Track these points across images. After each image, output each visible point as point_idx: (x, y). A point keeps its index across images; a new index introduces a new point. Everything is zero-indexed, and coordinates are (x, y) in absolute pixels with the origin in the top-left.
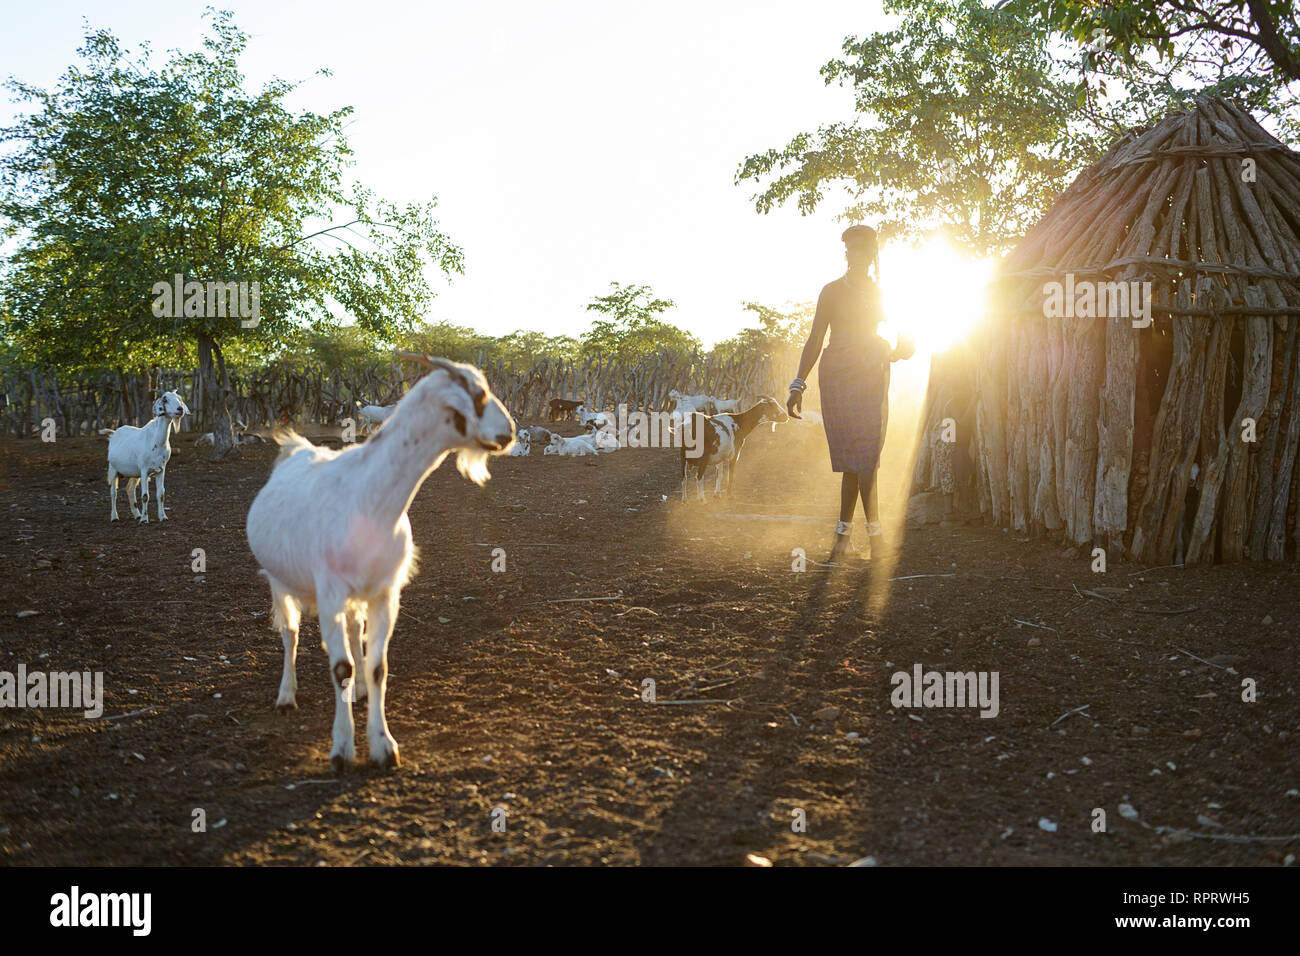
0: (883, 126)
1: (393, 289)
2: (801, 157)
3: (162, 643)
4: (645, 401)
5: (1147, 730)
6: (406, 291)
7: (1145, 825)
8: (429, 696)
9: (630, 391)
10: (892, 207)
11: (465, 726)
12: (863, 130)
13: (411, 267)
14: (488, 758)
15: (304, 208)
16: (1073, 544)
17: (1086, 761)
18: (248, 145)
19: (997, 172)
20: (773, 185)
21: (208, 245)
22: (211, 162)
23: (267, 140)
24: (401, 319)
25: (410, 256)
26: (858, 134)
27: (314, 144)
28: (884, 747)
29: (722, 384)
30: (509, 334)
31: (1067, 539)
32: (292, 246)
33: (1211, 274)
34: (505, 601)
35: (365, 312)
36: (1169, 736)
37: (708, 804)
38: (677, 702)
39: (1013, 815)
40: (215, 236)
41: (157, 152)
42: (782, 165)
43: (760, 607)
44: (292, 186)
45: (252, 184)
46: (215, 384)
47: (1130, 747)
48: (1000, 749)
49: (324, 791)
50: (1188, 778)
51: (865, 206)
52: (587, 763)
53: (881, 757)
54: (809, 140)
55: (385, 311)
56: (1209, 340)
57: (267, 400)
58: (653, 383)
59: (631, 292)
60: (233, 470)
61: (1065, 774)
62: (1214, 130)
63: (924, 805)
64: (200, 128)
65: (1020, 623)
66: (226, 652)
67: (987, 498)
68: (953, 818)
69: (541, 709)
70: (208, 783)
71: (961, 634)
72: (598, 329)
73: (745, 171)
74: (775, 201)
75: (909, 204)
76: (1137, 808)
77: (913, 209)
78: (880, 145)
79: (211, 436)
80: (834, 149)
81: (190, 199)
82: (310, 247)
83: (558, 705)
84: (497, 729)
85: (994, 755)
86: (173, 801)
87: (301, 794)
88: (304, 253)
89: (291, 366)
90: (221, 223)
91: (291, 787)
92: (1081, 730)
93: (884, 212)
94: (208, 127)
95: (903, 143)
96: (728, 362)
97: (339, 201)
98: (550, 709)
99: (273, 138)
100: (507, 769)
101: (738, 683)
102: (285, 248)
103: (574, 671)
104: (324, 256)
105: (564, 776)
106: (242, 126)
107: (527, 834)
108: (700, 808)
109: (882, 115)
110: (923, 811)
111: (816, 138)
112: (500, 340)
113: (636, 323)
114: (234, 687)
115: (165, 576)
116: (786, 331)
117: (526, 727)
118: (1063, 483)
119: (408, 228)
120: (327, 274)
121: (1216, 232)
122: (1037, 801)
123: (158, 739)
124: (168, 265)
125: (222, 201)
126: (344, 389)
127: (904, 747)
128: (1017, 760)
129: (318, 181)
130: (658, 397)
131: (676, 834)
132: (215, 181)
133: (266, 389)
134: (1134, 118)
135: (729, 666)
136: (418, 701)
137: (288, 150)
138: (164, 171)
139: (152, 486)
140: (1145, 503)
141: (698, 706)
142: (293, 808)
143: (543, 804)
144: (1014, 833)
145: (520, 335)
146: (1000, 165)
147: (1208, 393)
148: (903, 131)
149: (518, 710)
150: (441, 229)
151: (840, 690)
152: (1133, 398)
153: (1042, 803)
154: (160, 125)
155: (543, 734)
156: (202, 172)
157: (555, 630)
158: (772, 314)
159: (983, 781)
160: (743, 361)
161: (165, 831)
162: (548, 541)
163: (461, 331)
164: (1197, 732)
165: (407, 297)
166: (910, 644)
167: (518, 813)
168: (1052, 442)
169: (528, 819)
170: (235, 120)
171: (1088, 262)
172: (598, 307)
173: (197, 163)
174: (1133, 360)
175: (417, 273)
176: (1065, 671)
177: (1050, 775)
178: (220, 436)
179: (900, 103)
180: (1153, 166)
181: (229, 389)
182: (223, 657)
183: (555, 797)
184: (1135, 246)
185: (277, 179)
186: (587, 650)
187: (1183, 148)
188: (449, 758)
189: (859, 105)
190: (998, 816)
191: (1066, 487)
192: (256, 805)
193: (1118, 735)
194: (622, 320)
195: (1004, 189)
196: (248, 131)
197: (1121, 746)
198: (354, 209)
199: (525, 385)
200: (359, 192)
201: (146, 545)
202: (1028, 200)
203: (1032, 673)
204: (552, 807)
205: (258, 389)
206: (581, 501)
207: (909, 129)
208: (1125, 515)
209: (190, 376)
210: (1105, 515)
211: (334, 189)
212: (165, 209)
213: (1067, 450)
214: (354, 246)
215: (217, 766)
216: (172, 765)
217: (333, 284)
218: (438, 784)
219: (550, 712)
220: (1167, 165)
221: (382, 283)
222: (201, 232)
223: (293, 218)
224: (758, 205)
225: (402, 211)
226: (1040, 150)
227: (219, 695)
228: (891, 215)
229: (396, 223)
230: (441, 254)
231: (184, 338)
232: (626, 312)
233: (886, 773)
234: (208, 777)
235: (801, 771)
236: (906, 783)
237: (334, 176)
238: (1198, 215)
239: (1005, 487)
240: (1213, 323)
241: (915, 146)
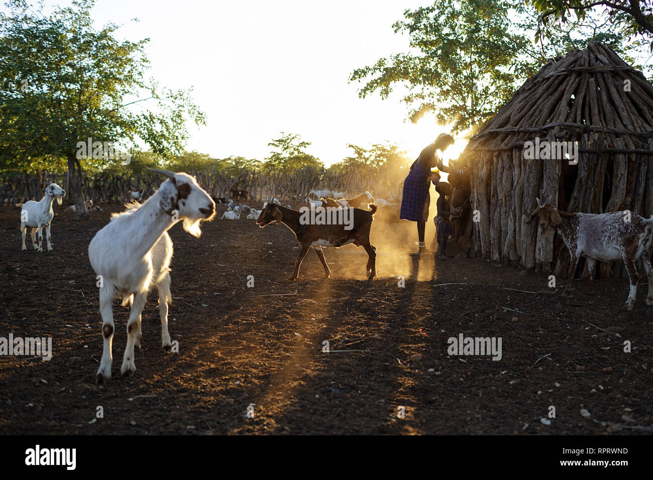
0: (423, 55)
1: (170, 133)
2: (382, 70)
3: (53, 317)
4: (297, 193)
5: (583, 367)
6: (176, 134)
7: (595, 421)
8: (201, 348)
9: (290, 188)
10: (427, 96)
11: (223, 364)
12: (413, 57)
13: (179, 122)
14: (238, 382)
15: (124, 90)
16: (524, 268)
17: (557, 385)
18: (95, 56)
19: (480, 79)
20: (368, 84)
21: (73, 108)
22: (75, 65)
23: (105, 54)
24: (173, 149)
25: (179, 116)
26: (410, 59)
27: (129, 57)
28: (450, 376)
29: (336, 185)
30: (227, 158)
31: (522, 265)
32: (117, 109)
33: (597, 132)
34: (236, 295)
35: (155, 144)
36: (595, 370)
37: (361, 409)
38: (335, 351)
39: (525, 415)
40: (77, 103)
41: (47, 59)
42: (372, 74)
43: (371, 300)
44: (118, 79)
45: (97, 76)
46: (76, 180)
47: (577, 377)
48: (510, 378)
49: (150, 402)
50: (611, 394)
51: (414, 95)
52: (292, 386)
53: (448, 382)
54: (385, 61)
55: (165, 144)
56: (596, 165)
57: (102, 189)
58: (301, 183)
59: (290, 137)
60: (86, 225)
61: (547, 392)
62: (597, 59)
63: (478, 410)
64: (70, 47)
65: (506, 309)
66: (88, 323)
67: (479, 244)
68: (494, 417)
69: (263, 354)
70: (84, 397)
71: (476, 315)
72: (273, 156)
73: (353, 77)
74: (368, 92)
75: (436, 95)
76: (590, 411)
77: (438, 97)
78: (421, 65)
79: (73, 207)
80: (398, 66)
81: (64, 84)
82: (127, 110)
83: (271, 352)
84: (241, 366)
85: (507, 382)
86: (65, 407)
87: (137, 403)
88: (124, 114)
89: (115, 171)
90: (80, 96)
91: (131, 399)
92: (550, 368)
93: (423, 98)
94: (74, 47)
95: (433, 64)
96: (339, 173)
97: (142, 87)
98: (267, 355)
99: (108, 53)
100: (249, 389)
101: (365, 341)
102: (114, 110)
103: (278, 334)
104: (134, 115)
105: (281, 393)
106: (92, 46)
107: (265, 427)
108: (358, 411)
109: (422, 49)
110: (478, 413)
111: (389, 59)
112: (222, 161)
113: (293, 153)
114: (94, 342)
115: (53, 280)
116: (368, 159)
117: (256, 365)
118: (520, 236)
119: (178, 102)
120: (136, 124)
121: (599, 110)
122: (536, 407)
123: (54, 371)
124: (52, 118)
125: (81, 86)
126: (142, 184)
127: (460, 377)
128: (521, 384)
129: (132, 76)
130: (304, 190)
131: (347, 427)
132: (77, 74)
133: (102, 183)
134: (551, 54)
135: (359, 332)
136: (196, 350)
137: (116, 59)
138: (50, 69)
139: (44, 233)
140: (562, 248)
141: (346, 353)
142: (133, 411)
143: (272, 409)
144: (529, 426)
145: (233, 158)
146: (482, 76)
147: (595, 192)
148: (433, 58)
149: (250, 355)
150: (194, 102)
151: (420, 345)
152: (557, 194)
153: (539, 409)
154: (49, 44)
155: (266, 369)
156: (70, 70)
157: (265, 311)
158: (361, 150)
159: (504, 396)
160: (347, 173)
161: (62, 426)
162: (255, 263)
163: (203, 156)
164: (610, 368)
165: (177, 137)
166: (451, 320)
167: (258, 414)
168: (515, 216)
169: (265, 418)
170: (88, 43)
171: (534, 124)
172: (273, 144)
173: (67, 65)
174: (558, 175)
175: (182, 125)
176: (534, 335)
177: (539, 392)
178: (79, 207)
179: (432, 43)
180: (566, 76)
181: (83, 183)
182: (87, 325)
183: (277, 405)
184: (559, 116)
185: (110, 74)
186: (283, 322)
187: (582, 68)
188: (216, 382)
189: (411, 44)
190: (518, 416)
191: (522, 239)
192: (112, 410)
193: (569, 370)
194: (285, 151)
195: (484, 88)
196: (95, 49)
197: (572, 376)
198: (150, 91)
199: (236, 183)
200: (153, 83)
201: (42, 263)
202: (495, 94)
203: (517, 336)
204: (276, 411)
205: (98, 184)
206: (269, 243)
207: (436, 56)
208: (552, 254)
209: (62, 176)
210: (541, 253)
211: (139, 81)
212: (51, 88)
213: (523, 220)
214: (150, 110)
215: (88, 387)
216: (63, 386)
217: (138, 130)
218: (212, 398)
219: (267, 356)
220: (574, 76)
221: (165, 130)
222: (70, 100)
223: (118, 95)
224: (360, 94)
225: (175, 93)
226: (503, 69)
227: (86, 346)
228: (427, 100)
229: (172, 99)
230: (195, 115)
231: (61, 156)
232: (288, 147)
233: (453, 391)
234: (84, 393)
235: (408, 390)
236: (465, 397)
237: (140, 74)
238: (590, 102)
239: (489, 238)
240: (598, 156)
241: (439, 65)
